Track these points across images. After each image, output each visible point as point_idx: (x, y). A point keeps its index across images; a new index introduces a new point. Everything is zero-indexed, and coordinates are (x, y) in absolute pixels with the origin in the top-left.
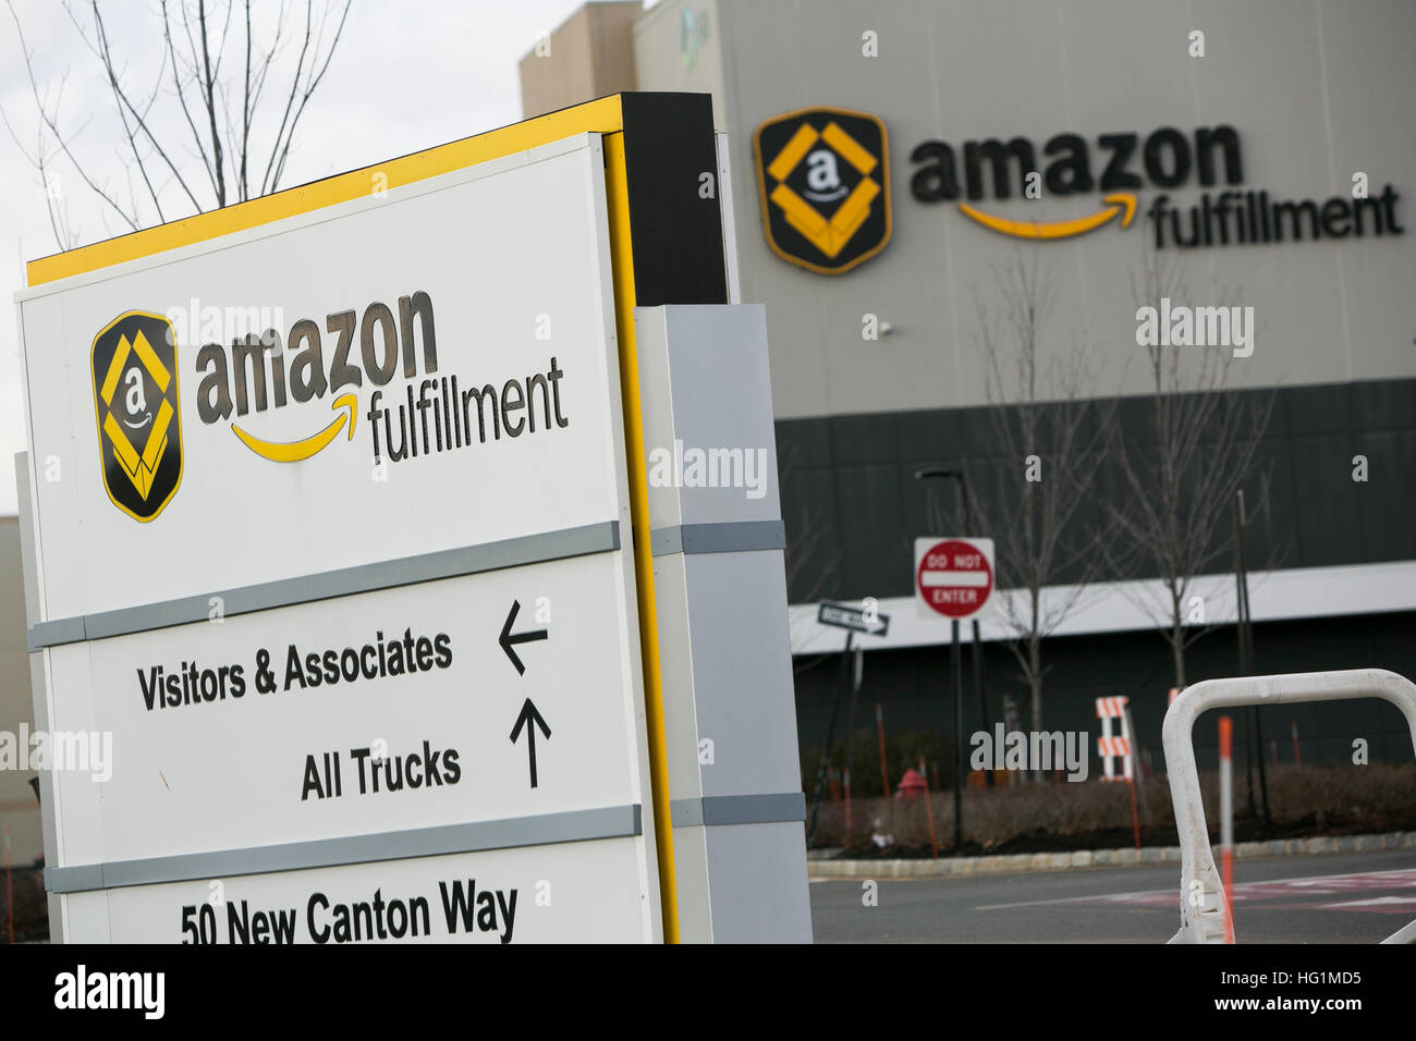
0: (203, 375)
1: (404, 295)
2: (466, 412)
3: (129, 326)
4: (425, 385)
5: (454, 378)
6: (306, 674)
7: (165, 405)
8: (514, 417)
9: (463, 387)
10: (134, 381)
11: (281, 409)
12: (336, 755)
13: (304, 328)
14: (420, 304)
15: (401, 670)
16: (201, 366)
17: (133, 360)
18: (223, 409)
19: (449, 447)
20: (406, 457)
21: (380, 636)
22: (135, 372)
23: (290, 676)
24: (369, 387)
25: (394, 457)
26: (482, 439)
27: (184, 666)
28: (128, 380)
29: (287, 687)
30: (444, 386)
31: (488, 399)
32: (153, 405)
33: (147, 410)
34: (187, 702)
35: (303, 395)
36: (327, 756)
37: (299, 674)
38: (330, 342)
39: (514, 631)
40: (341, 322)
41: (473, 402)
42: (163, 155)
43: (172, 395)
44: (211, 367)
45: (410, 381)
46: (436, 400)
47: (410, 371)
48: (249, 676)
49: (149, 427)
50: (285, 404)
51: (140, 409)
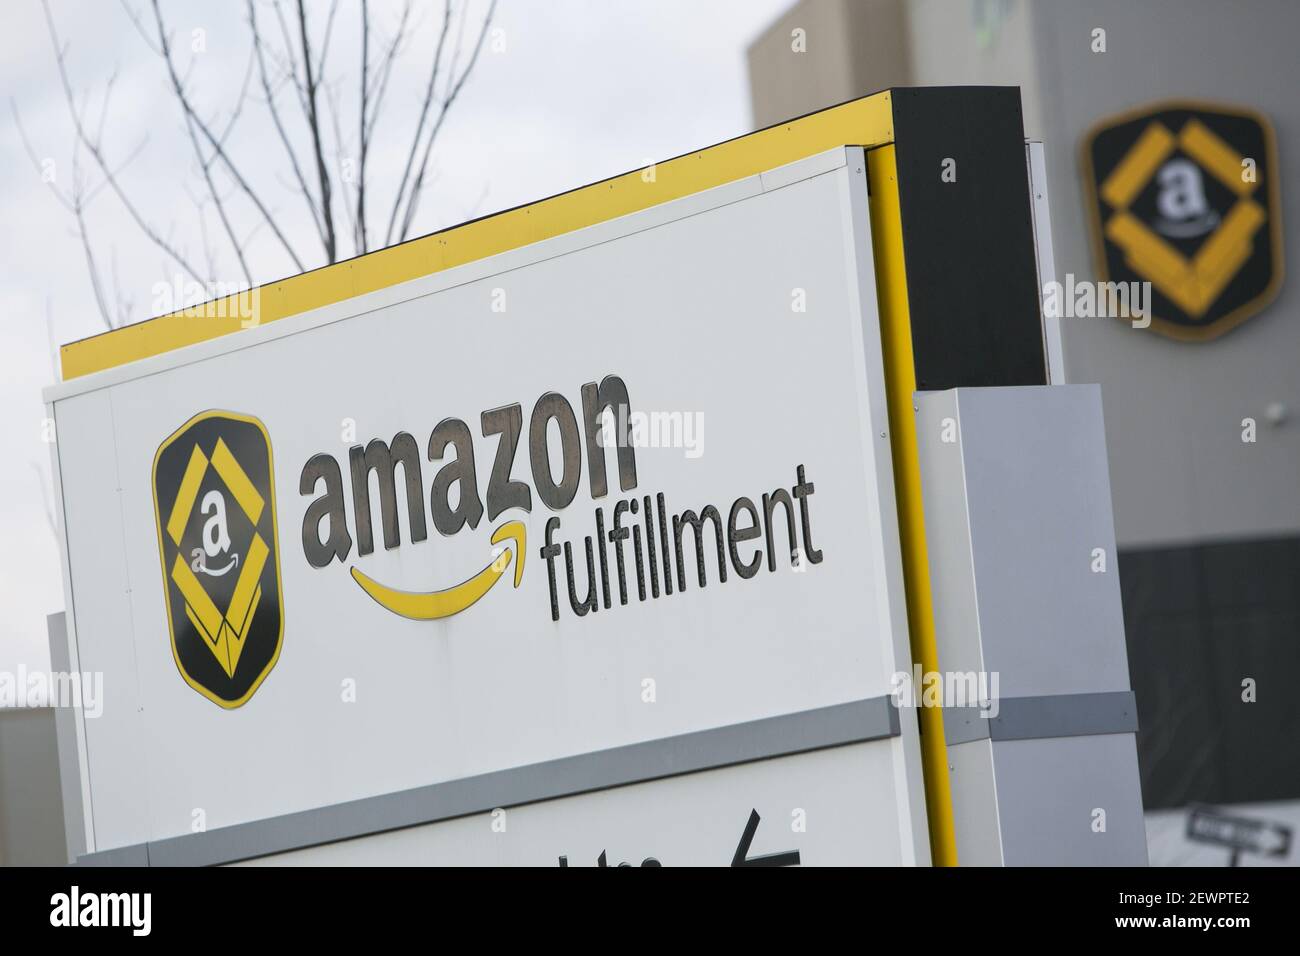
0: (309, 499)
1: (587, 380)
2: (678, 545)
3: (207, 432)
4: (620, 507)
5: (660, 497)
7: (258, 541)
8: (746, 550)
9: (673, 509)
10: (213, 509)
11: (420, 545)
13: (450, 430)
14: (610, 393)
16: (307, 487)
17: (212, 480)
18: (339, 547)
19: (655, 594)
20: (595, 609)
22: (214, 497)
24: (541, 511)
25: (579, 609)
26: (702, 582)
28: (205, 509)
30: (647, 508)
31: (708, 525)
32: (241, 545)
33: (232, 550)
35: (449, 524)
38: (486, 450)
39: (751, 853)
40: (503, 421)
41: (688, 530)
42: (247, 189)
43: (267, 528)
44: (321, 488)
45: (599, 503)
46: (636, 529)
47: (599, 489)
49: (235, 573)
50: (426, 538)
51: (222, 549)
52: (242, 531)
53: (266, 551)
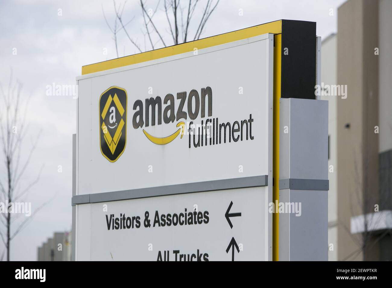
0: (135, 111)
1: (203, 87)
2: (220, 132)
3: (113, 91)
4: (207, 121)
5: (217, 119)
6: (161, 221)
7: (122, 121)
8: (236, 135)
9: (220, 122)
10: (112, 111)
11: (160, 125)
12: (168, 252)
13: (169, 97)
14: (208, 91)
15: (192, 223)
16: (135, 108)
17: (113, 104)
18: (141, 124)
19: (214, 144)
20: (199, 146)
21: (186, 210)
22: (113, 108)
23: (155, 222)
24: (189, 120)
25: (196, 146)
26: (225, 142)
27: (121, 215)
28: (111, 111)
29: (154, 226)
30: (214, 121)
31: (228, 127)
32: (118, 121)
33: (116, 122)
34: (121, 228)
35: (167, 121)
36: (165, 252)
37: (158, 222)
39: (230, 212)
40: (182, 96)
41: (223, 128)
42: (157, 32)
43: (124, 118)
44: (138, 108)
45: (203, 119)
46: (211, 126)
47: (203, 116)
48: (142, 221)
49: (116, 128)
50: (161, 124)
51: (113, 122)
52: (119, 117)
53: (124, 123)
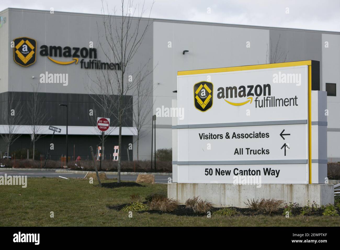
0: (219, 92)
1: (264, 84)
2: (276, 102)
3: (203, 83)
4: (268, 97)
5: (274, 97)
6: (237, 136)
7: (210, 95)
8: (286, 103)
9: (276, 98)
10: (203, 91)
11: (236, 98)
12: (242, 149)
13: (242, 87)
14: (268, 86)
15: (258, 137)
17: (203, 88)
18: (223, 97)
19: (272, 107)
20: (262, 107)
21: (254, 132)
24: (255, 96)
25: (260, 107)
26: (279, 106)
27: (210, 134)
29: (232, 138)
30: (272, 98)
31: (281, 101)
32: (207, 95)
34: (210, 139)
35: (241, 96)
36: (240, 149)
37: (235, 136)
40: (251, 87)
41: (278, 101)
43: (212, 94)
44: (221, 91)
45: (265, 96)
46: (270, 100)
47: (265, 95)
48: (224, 136)
49: (206, 98)
51: (204, 95)
